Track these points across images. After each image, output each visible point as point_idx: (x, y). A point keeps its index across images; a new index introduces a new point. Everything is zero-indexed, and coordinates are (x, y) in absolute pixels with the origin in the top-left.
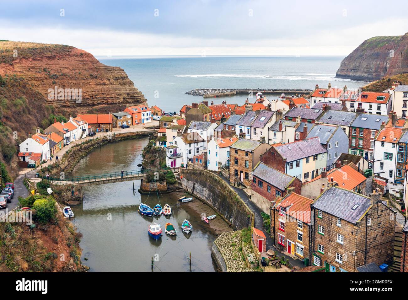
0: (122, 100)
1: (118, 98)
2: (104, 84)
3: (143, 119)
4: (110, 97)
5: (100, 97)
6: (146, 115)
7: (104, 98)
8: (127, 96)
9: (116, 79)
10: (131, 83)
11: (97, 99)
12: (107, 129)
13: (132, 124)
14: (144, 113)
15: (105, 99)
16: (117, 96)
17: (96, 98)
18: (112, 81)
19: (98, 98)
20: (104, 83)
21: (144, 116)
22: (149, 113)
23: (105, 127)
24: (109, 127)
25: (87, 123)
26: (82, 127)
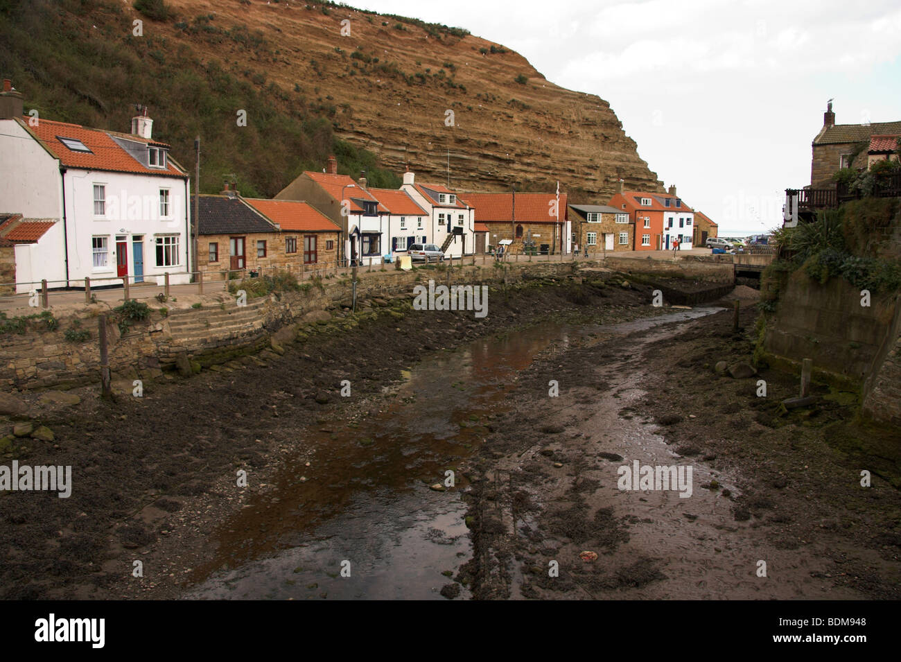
0: (600, 184)
1: (590, 177)
2: (550, 132)
3: (668, 236)
4: (564, 170)
5: (535, 165)
6: (676, 223)
7: (549, 168)
8: (616, 174)
9: (588, 124)
10: (631, 145)
11: (525, 168)
12: (545, 243)
13: (631, 247)
14: (672, 215)
15: (550, 172)
16: (587, 171)
17: (523, 164)
18: (575, 128)
19: (529, 165)
20: (550, 127)
21: (671, 224)
22: (688, 219)
23: (539, 235)
24: (552, 236)
25: (470, 209)
26: (449, 217)
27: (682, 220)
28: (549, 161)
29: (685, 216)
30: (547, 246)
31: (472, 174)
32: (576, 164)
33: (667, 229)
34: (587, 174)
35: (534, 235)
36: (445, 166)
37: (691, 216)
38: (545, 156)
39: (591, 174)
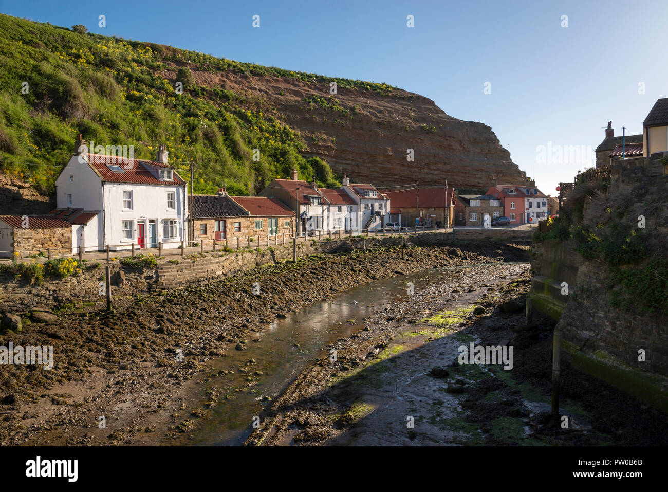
1: (477, 176)
3: (528, 213)
4: (459, 172)
5: (439, 170)
6: (534, 205)
8: (495, 174)
9: (476, 142)
10: (506, 154)
12: (439, 220)
14: (531, 199)
18: (466, 145)
19: (434, 170)
21: (530, 206)
22: (543, 202)
23: (434, 216)
24: (443, 215)
25: (386, 200)
26: (372, 205)
27: (538, 203)
28: (448, 167)
29: (541, 200)
30: (440, 222)
31: (396, 177)
32: (467, 168)
33: (528, 209)
34: (475, 175)
35: (432, 216)
36: (377, 172)
37: (545, 200)
38: (445, 163)
39: (478, 174)
